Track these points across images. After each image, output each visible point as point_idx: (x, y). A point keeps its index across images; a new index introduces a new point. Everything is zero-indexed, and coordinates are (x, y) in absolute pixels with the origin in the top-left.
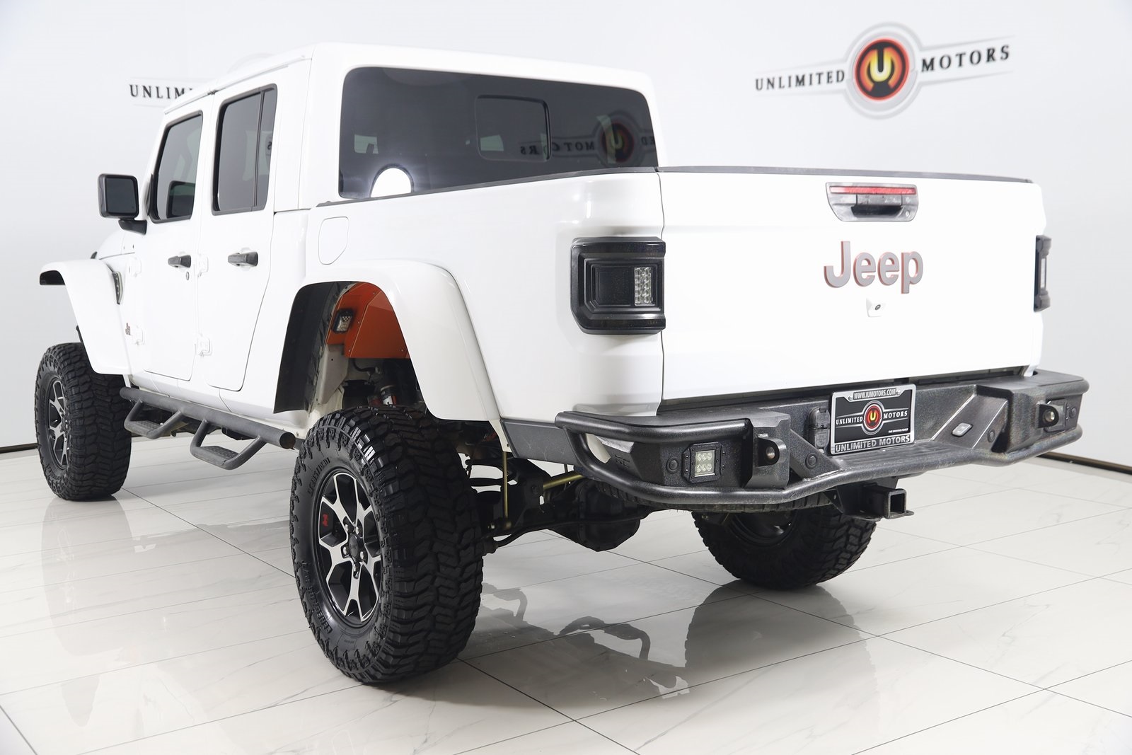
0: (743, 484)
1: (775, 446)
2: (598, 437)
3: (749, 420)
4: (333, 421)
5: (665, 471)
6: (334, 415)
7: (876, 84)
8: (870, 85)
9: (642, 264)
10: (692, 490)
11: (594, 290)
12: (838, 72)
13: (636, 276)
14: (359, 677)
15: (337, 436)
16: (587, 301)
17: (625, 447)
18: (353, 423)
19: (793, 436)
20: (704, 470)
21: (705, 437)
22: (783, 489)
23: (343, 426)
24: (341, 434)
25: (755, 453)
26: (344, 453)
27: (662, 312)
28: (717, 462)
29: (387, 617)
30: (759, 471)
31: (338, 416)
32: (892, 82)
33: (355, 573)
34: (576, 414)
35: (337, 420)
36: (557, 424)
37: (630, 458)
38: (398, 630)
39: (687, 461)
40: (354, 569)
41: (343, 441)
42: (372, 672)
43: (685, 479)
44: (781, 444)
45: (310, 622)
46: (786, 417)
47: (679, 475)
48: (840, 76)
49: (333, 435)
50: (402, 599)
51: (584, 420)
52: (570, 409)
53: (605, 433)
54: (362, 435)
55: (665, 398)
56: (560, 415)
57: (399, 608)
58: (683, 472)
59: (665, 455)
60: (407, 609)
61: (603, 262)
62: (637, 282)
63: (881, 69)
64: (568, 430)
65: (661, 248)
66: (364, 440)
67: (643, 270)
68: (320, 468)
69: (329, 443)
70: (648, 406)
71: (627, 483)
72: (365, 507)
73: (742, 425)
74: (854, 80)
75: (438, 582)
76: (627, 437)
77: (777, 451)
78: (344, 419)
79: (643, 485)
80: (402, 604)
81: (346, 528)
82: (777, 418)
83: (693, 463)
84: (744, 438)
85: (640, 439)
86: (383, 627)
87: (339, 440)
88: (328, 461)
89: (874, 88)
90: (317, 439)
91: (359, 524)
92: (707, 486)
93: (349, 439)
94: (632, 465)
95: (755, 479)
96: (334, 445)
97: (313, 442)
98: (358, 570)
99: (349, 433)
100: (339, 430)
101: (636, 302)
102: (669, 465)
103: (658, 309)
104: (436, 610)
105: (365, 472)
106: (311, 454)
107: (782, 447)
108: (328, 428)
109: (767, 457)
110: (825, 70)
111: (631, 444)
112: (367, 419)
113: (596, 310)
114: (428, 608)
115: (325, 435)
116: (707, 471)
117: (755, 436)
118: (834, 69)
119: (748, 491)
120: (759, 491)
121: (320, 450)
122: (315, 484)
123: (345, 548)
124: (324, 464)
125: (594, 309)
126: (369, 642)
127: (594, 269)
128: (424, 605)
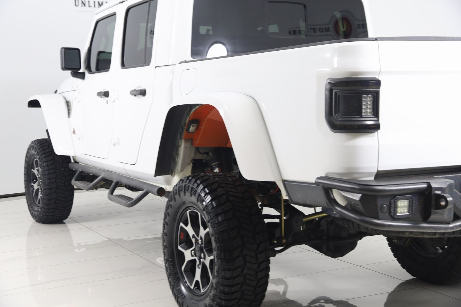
0: (426, 219)
1: (445, 198)
2: (340, 191)
3: (429, 183)
4: (188, 181)
5: (379, 211)
6: (188, 177)
9: (367, 93)
10: (395, 223)
11: (339, 107)
13: (364, 100)
15: (190, 189)
16: (335, 114)
17: (357, 197)
18: (199, 182)
19: (456, 193)
20: (402, 211)
21: (403, 192)
22: (449, 224)
23: (194, 184)
24: (192, 188)
25: (433, 202)
26: (194, 199)
27: (378, 120)
28: (410, 207)
29: (217, 290)
30: (435, 213)
31: (190, 178)
33: (198, 265)
34: (327, 178)
35: (190, 180)
36: (317, 183)
37: (359, 203)
38: (223, 298)
39: (393, 206)
40: (198, 263)
41: (193, 192)
43: (391, 216)
44: (449, 197)
45: (173, 292)
46: (451, 182)
47: (388, 213)
49: (188, 189)
50: (225, 280)
51: (332, 181)
52: (323, 175)
53: (344, 189)
54: (203, 189)
55: (379, 170)
56: (318, 178)
57: (224, 285)
58: (390, 212)
59: (380, 202)
60: (228, 286)
61: (345, 92)
62: (364, 103)
64: (323, 187)
65: (378, 83)
66: (205, 192)
67: (367, 96)
68: (180, 207)
69: (185, 193)
70: (369, 174)
71: (357, 218)
72: (205, 229)
73: (425, 186)
75: (245, 271)
76: (358, 191)
77: (447, 202)
78: (194, 180)
79: (367, 219)
80: (225, 283)
81: (193, 240)
82: (446, 182)
83: (396, 207)
84: (426, 193)
85: (365, 193)
86: (215, 295)
87: (191, 191)
88: (184, 203)
90: (179, 191)
91: (201, 238)
92: (404, 221)
93: (196, 191)
94: (360, 207)
95: (433, 217)
96: (188, 194)
97: (176, 193)
98: (200, 264)
99: (197, 188)
100: (191, 186)
101: (363, 115)
102: (382, 208)
103: (376, 119)
104: (244, 287)
105: (205, 209)
106: (175, 199)
107: (450, 199)
108: (185, 185)
109: (440, 205)
111: (360, 195)
112: (206, 180)
113: (340, 119)
114: (240, 286)
115: (183, 188)
116: (404, 212)
117: (433, 193)
119: (428, 224)
120: (435, 224)
121: (180, 197)
122: (176, 215)
123: (193, 252)
124: (182, 205)
125: (338, 118)
126: (206, 304)
127: (339, 96)
128: (238, 284)
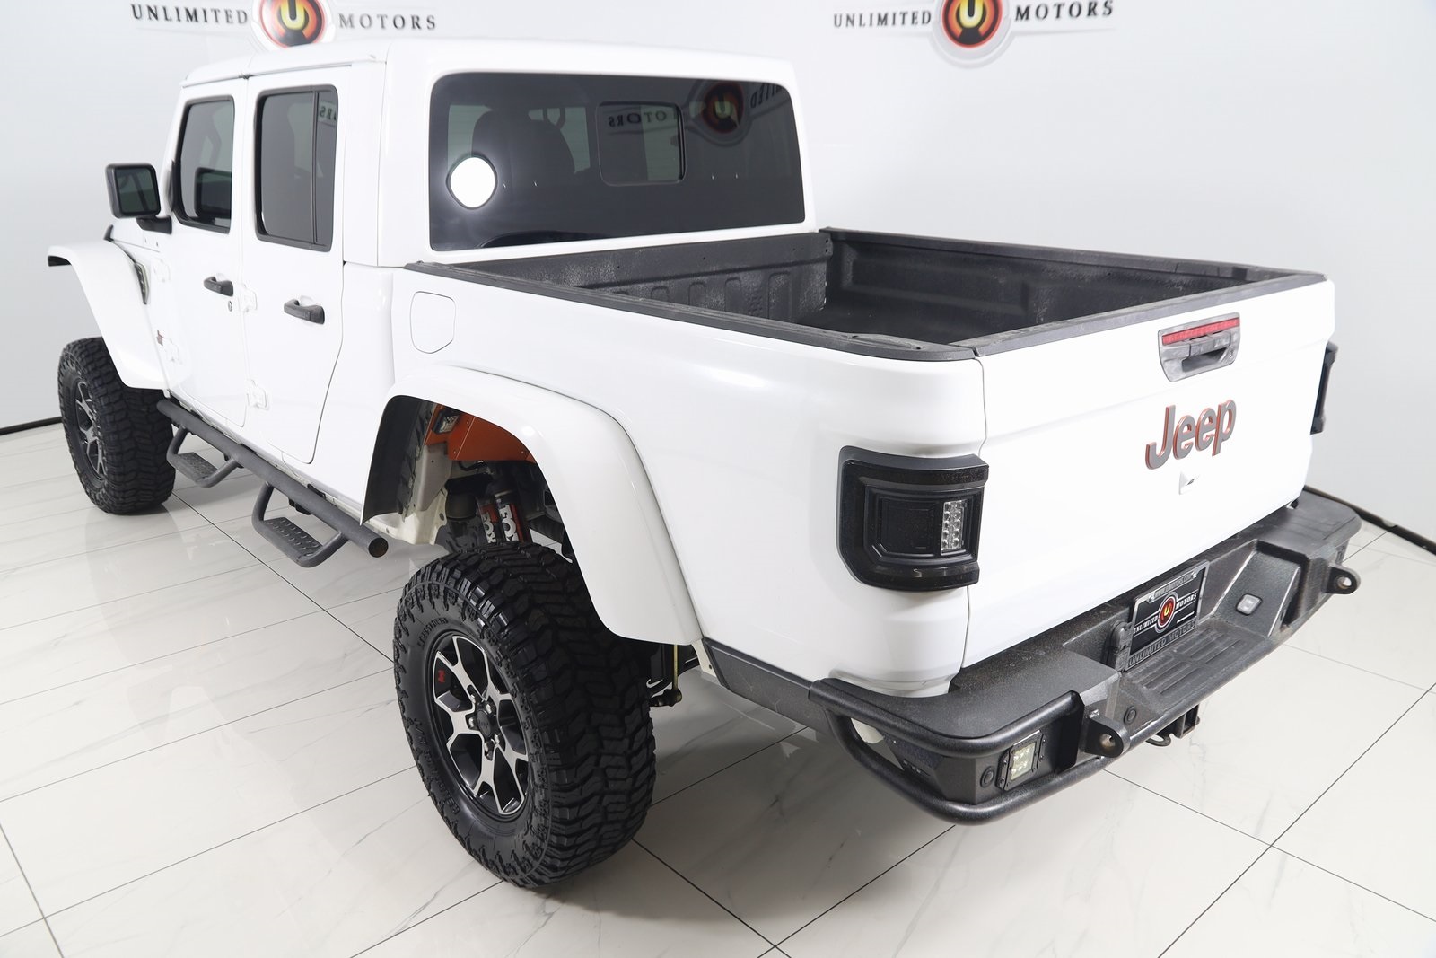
4: (434, 575)
6: (433, 565)
7: (966, 30)
8: (958, 31)
12: (924, 14)
14: (521, 883)
15: (442, 594)
18: (457, 574)
23: (447, 580)
24: (446, 590)
26: (453, 613)
29: (546, 818)
31: (439, 567)
32: (983, 29)
33: (486, 752)
35: (439, 574)
38: (564, 832)
40: (485, 747)
41: (450, 597)
42: (537, 876)
48: (926, 18)
49: (437, 593)
50: (562, 794)
54: (472, 588)
57: (560, 806)
60: (570, 806)
63: (971, 13)
66: (477, 594)
68: (426, 633)
74: (941, 23)
75: (604, 761)
78: (446, 571)
80: (564, 801)
81: (472, 698)
86: (544, 828)
87: (445, 598)
89: (962, 33)
91: (491, 702)
93: (457, 595)
96: (439, 602)
97: (413, 603)
98: (491, 751)
99: (455, 587)
104: (606, 800)
108: (429, 585)
110: (910, 10)
114: (596, 799)
115: (427, 592)
118: (920, 9)
122: (427, 638)
123: (470, 719)
126: (527, 842)
128: (592, 796)
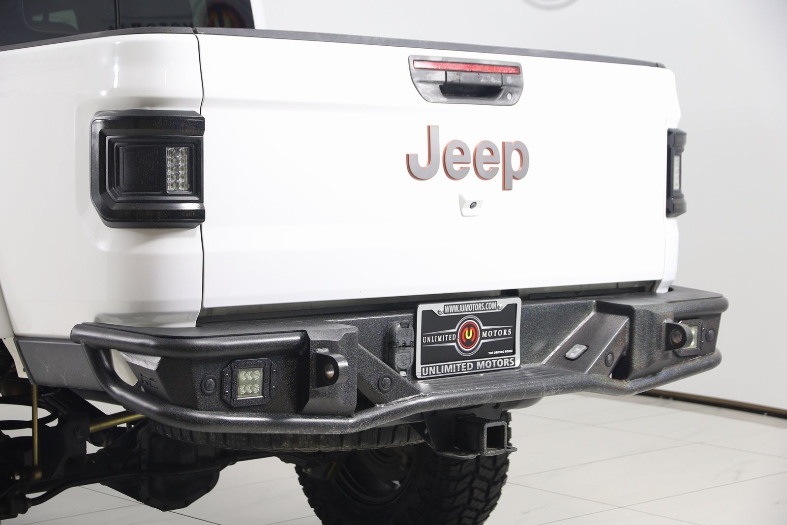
0: (299, 411)
1: (334, 363)
2: (121, 353)
3: (306, 331)
5: (198, 392)
9: (177, 143)
10: (233, 416)
11: (118, 174)
13: (169, 157)
16: (110, 188)
17: (151, 363)
19: (362, 353)
20: (250, 391)
21: (250, 351)
22: (350, 416)
25: (313, 371)
27: (201, 201)
28: (266, 382)
30: (317, 394)
34: (98, 326)
36: (74, 338)
37: (156, 377)
39: (227, 380)
43: (224, 402)
44: (341, 360)
46: (354, 330)
47: (216, 396)
51: (104, 332)
52: (91, 320)
53: (127, 347)
55: (206, 306)
56: (77, 327)
58: (222, 393)
59: (199, 373)
61: (133, 140)
62: (169, 164)
64: (86, 345)
65: (198, 124)
67: (177, 151)
70: (184, 316)
71: (154, 408)
73: (297, 338)
76: (152, 350)
77: (336, 368)
79: (172, 409)
82: (340, 330)
83: (234, 383)
84: (301, 353)
85: (168, 354)
92: (254, 412)
94: (158, 385)
95: (312, 403)
101: (169, 188)
102: (203, 385)
103: (196, 198)
107: (343, 364)
109: (326, 376)
111: (158, 359)
113: (120, 199)
116: (253, 393)
117: (312, 351)
119: (305, 418)
120: (320, 418)
127: (118, 148)
